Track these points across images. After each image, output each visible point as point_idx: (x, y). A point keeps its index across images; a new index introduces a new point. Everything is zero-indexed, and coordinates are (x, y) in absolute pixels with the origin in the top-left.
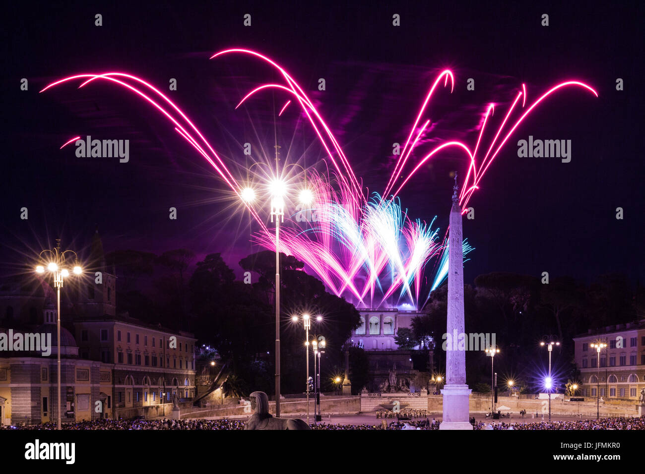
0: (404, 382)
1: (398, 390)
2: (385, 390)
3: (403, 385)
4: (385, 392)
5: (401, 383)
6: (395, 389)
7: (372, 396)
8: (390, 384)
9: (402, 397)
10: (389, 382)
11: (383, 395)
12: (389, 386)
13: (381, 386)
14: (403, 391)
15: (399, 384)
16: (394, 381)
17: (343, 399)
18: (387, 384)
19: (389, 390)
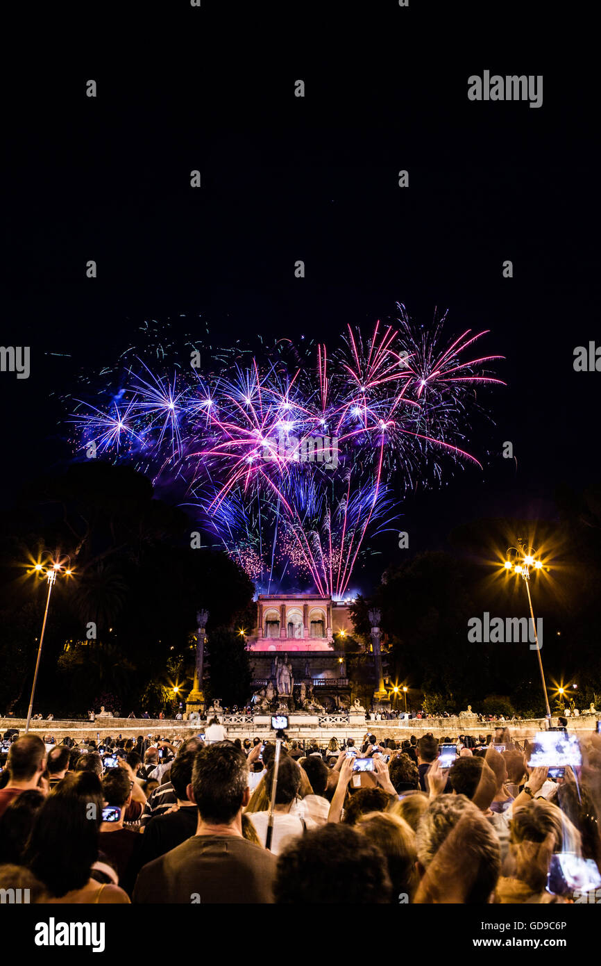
0: (311, 690)
1: (296, 705)
2: (265, 707)
3: (308, 696)
4: (263, 713)
5: (303, 692)
6: (289, 707)
7: (233, 722)
8: (278, 693)
9: (303, 726)
10: (275, 689)
11: (259, 719)
12: (276, 698)
13: (256, 699)
14: (307, 710)
15: (300, 695)
16: (286, 685)
17: (158, 728)
18: (270, 694)
19: (273, 708)
